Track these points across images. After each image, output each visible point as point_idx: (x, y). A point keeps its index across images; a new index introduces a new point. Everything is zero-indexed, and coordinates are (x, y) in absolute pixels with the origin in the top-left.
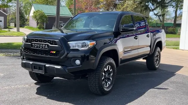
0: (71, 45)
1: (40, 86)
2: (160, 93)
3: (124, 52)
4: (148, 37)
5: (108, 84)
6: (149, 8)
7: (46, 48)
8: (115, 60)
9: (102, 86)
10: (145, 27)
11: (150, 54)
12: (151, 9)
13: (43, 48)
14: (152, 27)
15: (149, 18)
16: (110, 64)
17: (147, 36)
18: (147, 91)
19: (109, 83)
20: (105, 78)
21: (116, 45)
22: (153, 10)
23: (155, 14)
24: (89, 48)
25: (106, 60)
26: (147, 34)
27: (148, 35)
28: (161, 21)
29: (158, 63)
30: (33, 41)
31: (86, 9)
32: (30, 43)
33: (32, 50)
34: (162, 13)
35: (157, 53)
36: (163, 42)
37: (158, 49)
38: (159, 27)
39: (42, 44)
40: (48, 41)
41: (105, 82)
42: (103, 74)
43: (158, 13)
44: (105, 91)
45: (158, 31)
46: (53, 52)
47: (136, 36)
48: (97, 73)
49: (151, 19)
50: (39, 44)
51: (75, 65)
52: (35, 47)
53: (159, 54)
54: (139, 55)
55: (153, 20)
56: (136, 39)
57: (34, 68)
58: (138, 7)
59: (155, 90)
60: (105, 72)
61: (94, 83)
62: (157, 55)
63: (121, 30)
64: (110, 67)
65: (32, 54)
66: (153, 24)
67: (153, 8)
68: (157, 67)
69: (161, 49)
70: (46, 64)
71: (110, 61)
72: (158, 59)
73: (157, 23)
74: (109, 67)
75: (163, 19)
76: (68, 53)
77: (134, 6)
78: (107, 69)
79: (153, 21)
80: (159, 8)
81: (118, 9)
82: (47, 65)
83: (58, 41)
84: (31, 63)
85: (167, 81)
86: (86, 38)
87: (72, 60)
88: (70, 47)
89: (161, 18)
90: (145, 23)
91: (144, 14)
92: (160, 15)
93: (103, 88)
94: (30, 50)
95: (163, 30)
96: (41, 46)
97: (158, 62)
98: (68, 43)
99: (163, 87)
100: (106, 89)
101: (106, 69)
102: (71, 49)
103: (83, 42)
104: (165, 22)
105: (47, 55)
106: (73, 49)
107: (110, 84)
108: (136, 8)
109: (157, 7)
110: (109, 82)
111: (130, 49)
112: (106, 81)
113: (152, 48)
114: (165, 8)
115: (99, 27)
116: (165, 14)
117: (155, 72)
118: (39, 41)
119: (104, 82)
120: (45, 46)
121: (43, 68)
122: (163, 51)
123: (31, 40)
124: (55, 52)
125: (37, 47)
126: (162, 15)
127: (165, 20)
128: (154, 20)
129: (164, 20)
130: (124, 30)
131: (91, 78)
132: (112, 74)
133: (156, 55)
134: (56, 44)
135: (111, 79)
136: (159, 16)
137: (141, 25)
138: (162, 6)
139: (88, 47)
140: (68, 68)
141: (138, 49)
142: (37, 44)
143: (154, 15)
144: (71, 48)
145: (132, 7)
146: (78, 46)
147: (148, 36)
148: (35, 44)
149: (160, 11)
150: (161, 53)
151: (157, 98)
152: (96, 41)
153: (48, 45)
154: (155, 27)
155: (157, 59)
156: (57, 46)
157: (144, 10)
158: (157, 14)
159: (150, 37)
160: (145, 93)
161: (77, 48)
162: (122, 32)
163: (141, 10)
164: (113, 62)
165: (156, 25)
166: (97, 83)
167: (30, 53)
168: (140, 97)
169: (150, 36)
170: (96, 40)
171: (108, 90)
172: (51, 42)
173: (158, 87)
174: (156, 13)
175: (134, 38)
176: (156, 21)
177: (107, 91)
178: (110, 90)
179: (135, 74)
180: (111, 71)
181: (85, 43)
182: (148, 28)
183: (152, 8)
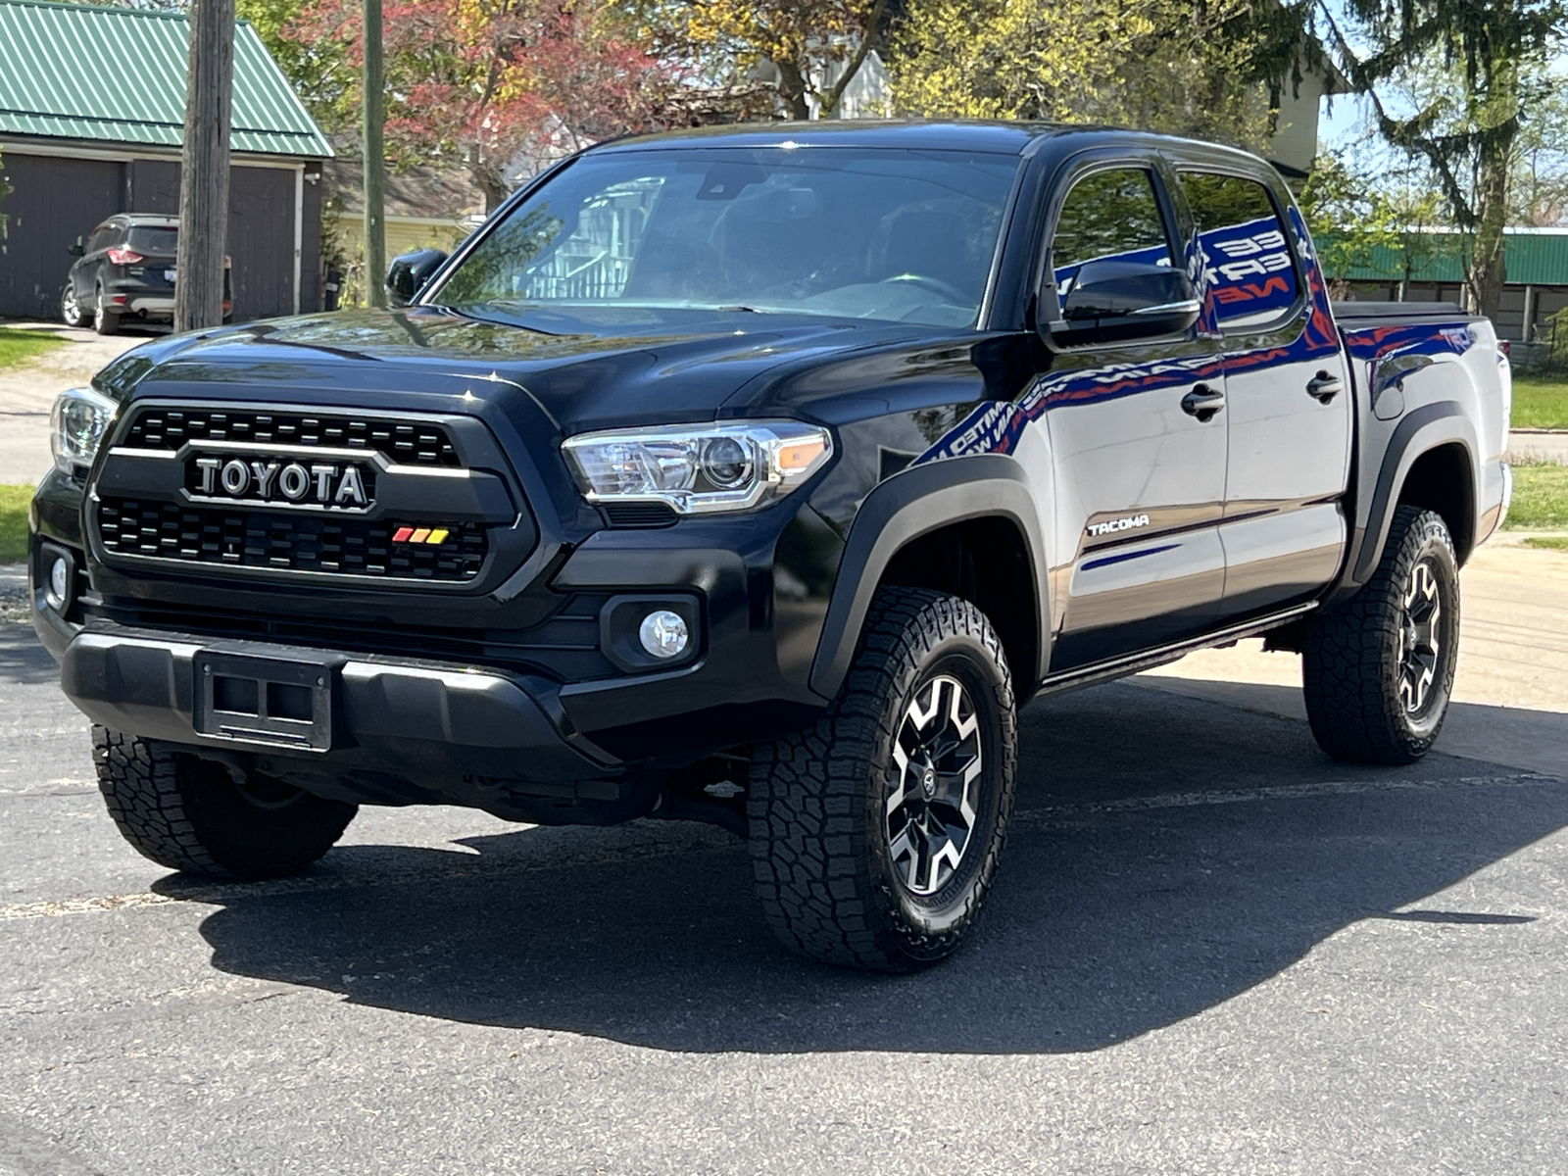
0: (589, 469)
1: (219, 908)
2: (1449, 956)
3: (1088, 550)
4: (1326, 398)
5: (936, 859)
6: (1313, 45)
7: (349, 501)
8: (1000, 630)
9: (886, 880)
10: (1289, 287)
11: (1348, 582)
12: (1336, 59)
13: (310, 496)
14: (1357, 286)
15: (1320, 182)
16: (960, 663)
17: (1312, 389)
18: (1329, 933)
19: (945, 861)
20: (912, 805)
21: (1011, 472)
22: (1364, 76)
23: (1388, 127)
24: (770, 492)
25: (921, 618)
26: (1308, 369)
27: (1322, 376)
28: (1464, 216)
29: (1434, 690)
30: (203, 434)
31: (508, 52)
32: (171, 454)
33: (189, 518)
34: (1472, 106)
35: (1416, 582)
36: (1482, 460)
37: (1434, 533)
38: (1443, 289)
39: (307, 462)
40: (368, 435)
41: (912, 839)
42: (900, 757)
43: (1428, 119)
44: (917, 930)
45: (1429, 341)
46: (419, 536)
47: (1201, 391)
48: (839, 749)
49: (1340, 184)
50: (266, 459)
51: (642, 664)
52: (226, 494)
53: (1440, 585)
54: (1233, 588)
55: (1367, 208)
56: (1205, 415)
57: (220, 703)
58: (1170, 34)
59: (1405, 927)
60: (910, 737)
61: (813, 844)
62: (1421, 597)
63: (1060, 324)
64: (957, 690)
65: (187, 559)
66: (1362, 259)
67: (1363, 51)
68: (1416, 728)
69: (1462, 538)
70: (341, 656)
71: (962, 632)
72: (1434, 646)
73: (1415, 245)
74: (946, 689)
75: (1497, 187)
76: (567, 551)
77: (1122, 29)
78: (933, 711)
79: (1367, 222)
80: (1435, 53)
81: (925, 60)
82: (359, 669)
83: (468, 430)
84: (185, 650)
85: (1523, 853)
86: (732, 403)
87: (607, 610)
88: (579, 486)
89: (1465, 171)
90: (1290, 248)
91: (1257, 123)
92: (1457, 144)
93: (895, 903)
94: (166, 525)
95: (1484, 330)
96: (294, 480)
97: (1428, 676)
98: (569, 444)
99: (1483, 902)
100: (919, 914)
101: (924, 709)
102: (596, 504)
103: (715, 441)
104: (1521, 230)
105: (360, 568)
106: (611, 507)
107: (955, 860)
108: (1146, 47)
109: (1414, 40)
110: (949, 849)
111: (1142, 521)
112: (924, 828)
113: (1362, 522)
114: (1515, 53)
115: (816, 289)
116: (1509, 130)
117: (1399, 783)
118: (270, 427)
119: (900, 844)
120: (335, 482)
121: (323, 700)
122: (1477, 553)
123: (175, 423)
124: (438, 536)
125: (251, 490)
126: (1479, 137)
127: (1517, 197)
128: (1375, 201)
129: (1499, 200)
130: (1090, 324)
131: (780, 790)
132: (973, 770)
133: (1408, 601)
134: (452, 461)
135: (969, 814)
136: (1442, 152)
137: (1224, 269)
138: (1471, 18)
139: (758, 488)
140: (567, 690)
141: (1223, 528)
142: (248, 458)
143: (1381, 144)
144: (591, 496)
145: (1104, 36)
146: (661, 477)
147: (1320, 390)
148: (226, 456)
149: (1454, 86)
150: (1467, 577)
151: (1427, 990)
152: (833, 428)
153: (367, 471)
154: (1389, 288)
155: (1422, 649)
156: (465, 473)
157: (1250, 79)
158: (1414, 126)
159: (1342, 402)
160: (1300, 953)
161: (648, 494)
162: (1063, 339)
163: (1217, 82)
164: (991, 648)
165: (1398, 269)
166: (842, 845)
167: (163, 551)
168: (1257, 983)
169: (1342, 386)
170: (832, 419)
171: (939, 922)
172: (404, 437)
173: (1432, 908)
174: (1401, 110)
175: (1187, 406)
176: (1406, 217)
177: (934, 937)
178: (960, 925)
179: (1191, 799)
180: (965, 729)
181: (729, 441)
182: (1320, 300)
183: (1347, 55)
